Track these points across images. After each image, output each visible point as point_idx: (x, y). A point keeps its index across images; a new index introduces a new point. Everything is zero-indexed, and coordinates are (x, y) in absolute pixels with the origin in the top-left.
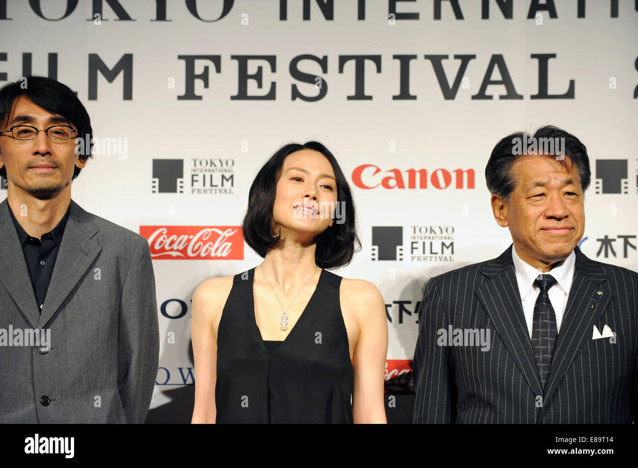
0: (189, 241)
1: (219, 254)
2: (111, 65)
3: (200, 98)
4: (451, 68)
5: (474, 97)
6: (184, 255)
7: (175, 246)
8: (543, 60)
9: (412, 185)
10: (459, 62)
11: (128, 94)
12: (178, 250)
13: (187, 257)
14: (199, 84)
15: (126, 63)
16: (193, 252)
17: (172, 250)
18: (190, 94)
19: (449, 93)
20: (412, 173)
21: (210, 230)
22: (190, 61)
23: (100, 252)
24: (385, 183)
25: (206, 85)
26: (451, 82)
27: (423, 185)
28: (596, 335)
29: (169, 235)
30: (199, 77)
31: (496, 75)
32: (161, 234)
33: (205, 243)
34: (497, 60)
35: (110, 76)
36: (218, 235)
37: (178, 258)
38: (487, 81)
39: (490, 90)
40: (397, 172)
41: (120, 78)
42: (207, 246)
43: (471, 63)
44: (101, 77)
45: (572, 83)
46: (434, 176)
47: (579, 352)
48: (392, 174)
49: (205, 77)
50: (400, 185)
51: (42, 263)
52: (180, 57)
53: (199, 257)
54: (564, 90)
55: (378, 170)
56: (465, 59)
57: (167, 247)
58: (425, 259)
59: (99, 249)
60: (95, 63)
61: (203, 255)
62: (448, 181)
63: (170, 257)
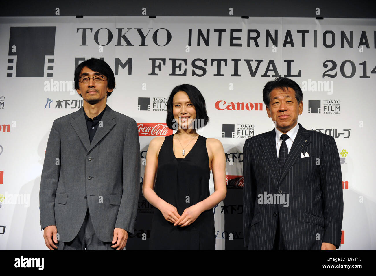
0: (151, 129)
1: (163, 134)
2: (124, 62)
3: (157, 75)
4: (254, 65)
5: (262, 76)
6: (149, 134)
7: (146, 131)
8: (289, 62)
9: (238, 109)
10: (257, 62)
11: (130, 73)
12: (147, 132)
13: (151, 135)
14: (157, 69)
15: (130, 61)
16: (153, 133)
17: (145, 132)
18: (153, 73)
19: (253, 74)
20: (238, 104)
21: (160, 125)
22: (154, 61)
23: (116, 125)
24: (228, 108)
25: (160, 70)
26: (254, 70)
27: (243, 109)
28: (302, 156)
29: (144, 126)
30: (157, 67)
31: (271, 68)
32: (141, 126)
33: (158, 130)
34: (271, 62)
35: (123, 66)
36: (163, 127)
37: (147, 135)
38: (268, 70)
39: (269, 73)
40: (233, 104)
41: (127, 67)
42: (158, 131)
43: (262, 63)
44: (120, 67)
45: (300, 71)
46: (247, 105)
47: (295, 162)
48: (231, 104)
49: (159, 67)
50: (234, 109)
51: (93, 128)
52: (150, 59)
53: (155, 135)
54: (297, 74)
55: (225, 103)
56: (259, 62)
57: (143, 131)
58: (243, 137)
59: (115, 123)
60: (118, 61)
61: (157, 134)
62: (252, 108)
63: (144, 135)
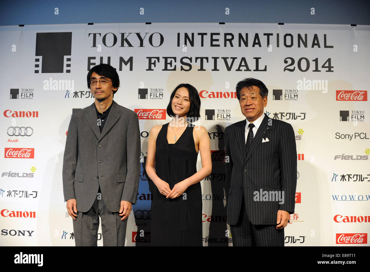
0: (149, 114)
1: (158, 118)
2: (126, 60)
3: (153, 70)
4: (229, 61)
5: (236, 70)
6: (148, 118)
8: (257, 59)
9: (218, 97)
10: (232, 59)
11: (131, 69)
12: (146, 116)
13: (149, 119)
14: (153, 66)
15: (131, 59)
16: (151, 117)
17: (144, 116)
18: (150, 69)
19: (229, 69)
20: (218, 93)
21: (156, 110)
22: (150, 59)
23: (120, 117)
24: (209, 96)
25: (155, 66)
26: (229, 66)
27: (221, 97)
28: (263, 141)
29: (143, 112)
30: (153, 64)
31: (243, 64)
32: (141, 112)
33: (154, 114)
34: (243, 59)
35: (126, 64)
36: (158, 112)
37: (146, 119)
38: (240, 65)
39: (241, 68)
40: (213, 93)
41: (129, 64)
42: (155, 115)
43: (236, 60)
44: (123, 64)
45: (266, 66)
46: (224, 94)
47: (258, 146)
49: (154, 64)
50: (214, 97)
52: (147, 58)
53: (152, 119)
54: (263, 68)
55: (207, 92)
56: (234, 59)
57: (142, 116)
58: (222, 120)
59: (120, 116)
60: (122, 60)
61: (153, 118)
62: (229, 96)
63: (144, 119)
